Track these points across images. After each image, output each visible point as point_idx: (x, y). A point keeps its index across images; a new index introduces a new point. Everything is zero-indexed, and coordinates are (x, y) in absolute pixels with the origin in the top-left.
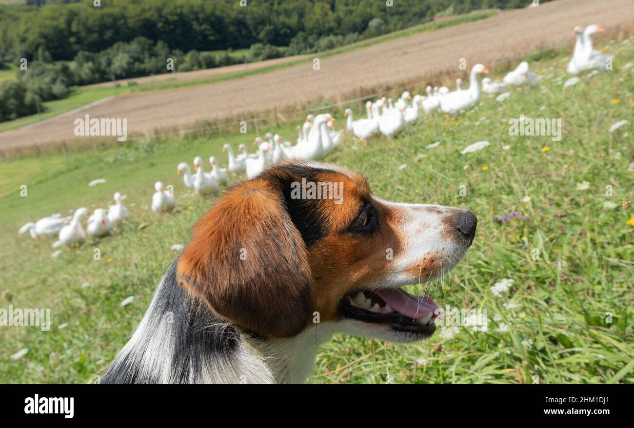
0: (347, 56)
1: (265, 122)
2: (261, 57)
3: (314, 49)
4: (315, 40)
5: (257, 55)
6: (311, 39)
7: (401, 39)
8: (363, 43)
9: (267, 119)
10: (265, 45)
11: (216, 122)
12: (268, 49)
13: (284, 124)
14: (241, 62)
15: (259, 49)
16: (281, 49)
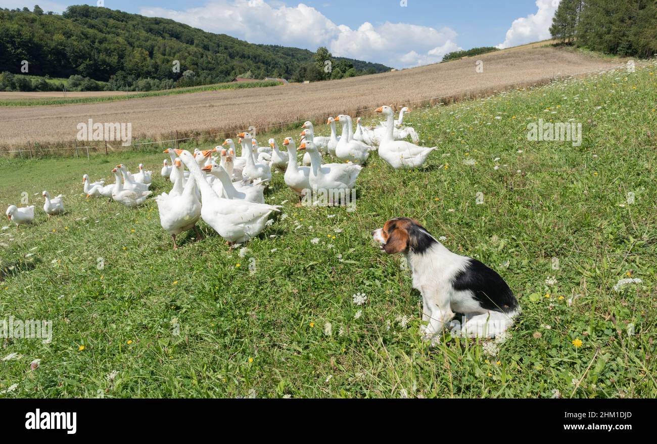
0: (164, 99)
1: (94, 150)
2: (79, 88)
3: (132, 87)
4: (133, 80)
5: (75, 85)
6: (130, 79)
7: (210, 91)
8: (177, 89)
9: (97, 148)
10: (84, 77)
11: (47, 145)
12: (86, 81)
13: (113, 152)
14: (58, 89)
15: (78, 80)
16: (100, 83)
